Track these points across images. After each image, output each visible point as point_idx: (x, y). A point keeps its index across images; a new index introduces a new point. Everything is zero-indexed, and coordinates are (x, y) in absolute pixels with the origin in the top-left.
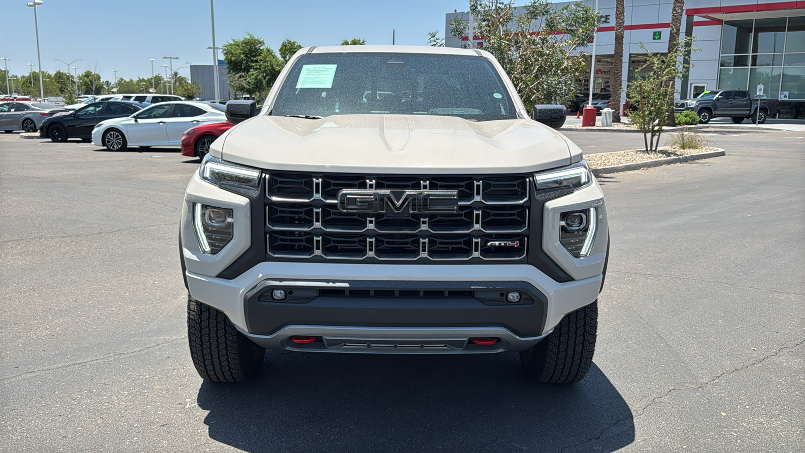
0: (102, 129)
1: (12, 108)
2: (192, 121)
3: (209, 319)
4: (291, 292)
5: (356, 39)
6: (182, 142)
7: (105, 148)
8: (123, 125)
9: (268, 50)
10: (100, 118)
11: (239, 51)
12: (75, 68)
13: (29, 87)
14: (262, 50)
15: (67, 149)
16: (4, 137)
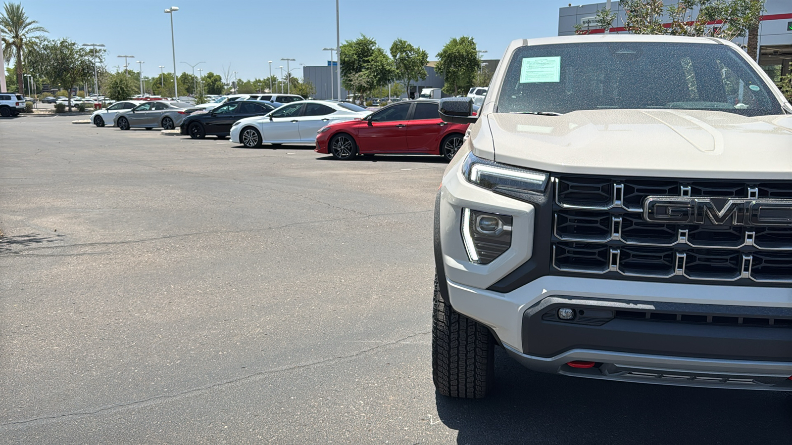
0: (240, 127)
1: (153, 107)
2: (323, 120)
3: (458, 332)
4: (582, 312)
5: (465, 36)
6: (317, 140)
7: (242, 145)
8: (259, 123)
9: (379, 50)
10: (235, 117)
11: (352, 52)
12: (200, 70)
13: (159, 88)
14: (373, 50)
15: (207, 146)
16: (147, 134)
